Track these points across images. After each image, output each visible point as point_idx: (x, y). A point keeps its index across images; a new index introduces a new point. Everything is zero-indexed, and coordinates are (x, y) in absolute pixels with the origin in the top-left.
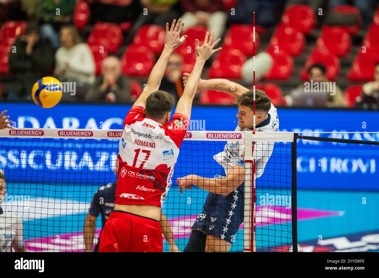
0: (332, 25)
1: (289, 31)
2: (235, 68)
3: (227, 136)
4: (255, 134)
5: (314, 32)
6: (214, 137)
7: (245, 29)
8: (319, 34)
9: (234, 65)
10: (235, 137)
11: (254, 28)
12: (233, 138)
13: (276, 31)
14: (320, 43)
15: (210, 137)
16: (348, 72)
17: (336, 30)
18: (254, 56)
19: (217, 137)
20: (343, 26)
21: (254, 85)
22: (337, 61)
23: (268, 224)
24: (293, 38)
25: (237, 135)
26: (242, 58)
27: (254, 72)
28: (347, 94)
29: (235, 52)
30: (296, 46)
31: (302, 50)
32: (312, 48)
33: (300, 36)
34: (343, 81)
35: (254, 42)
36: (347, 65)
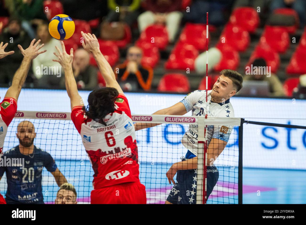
0: (273, 25)
1: (236, 30)
2: (189, 61)
3: (182, 120)
4: (207, 119)
5: (258, 31)
6: (171, 121)
7: (198, 27)
8: (263, 32)
9: (188, 59)
10: (190, 121)
11: (207, 26)
12: (188, 122)
13: (225, 29)
14: (263, 40)
15: (168, 120)
16: (287, 66)
17: (277, 30)
18: (207, 50)
19: (174, 121)
20: (283, 26)
21: (207, 76)
22: (277, 56)
23: (217, 197)
24: (239, 36)
25: (191, 119)
26: (195, 52)
27: (207, 65)
28: (286, 86)
29: (189, 47)
30: (242, 43)
31: (247, 46)
32: (255, 45)
33: (245, 34)
34: (282, 74)
35: (207, 39)
36: (285, 60)
